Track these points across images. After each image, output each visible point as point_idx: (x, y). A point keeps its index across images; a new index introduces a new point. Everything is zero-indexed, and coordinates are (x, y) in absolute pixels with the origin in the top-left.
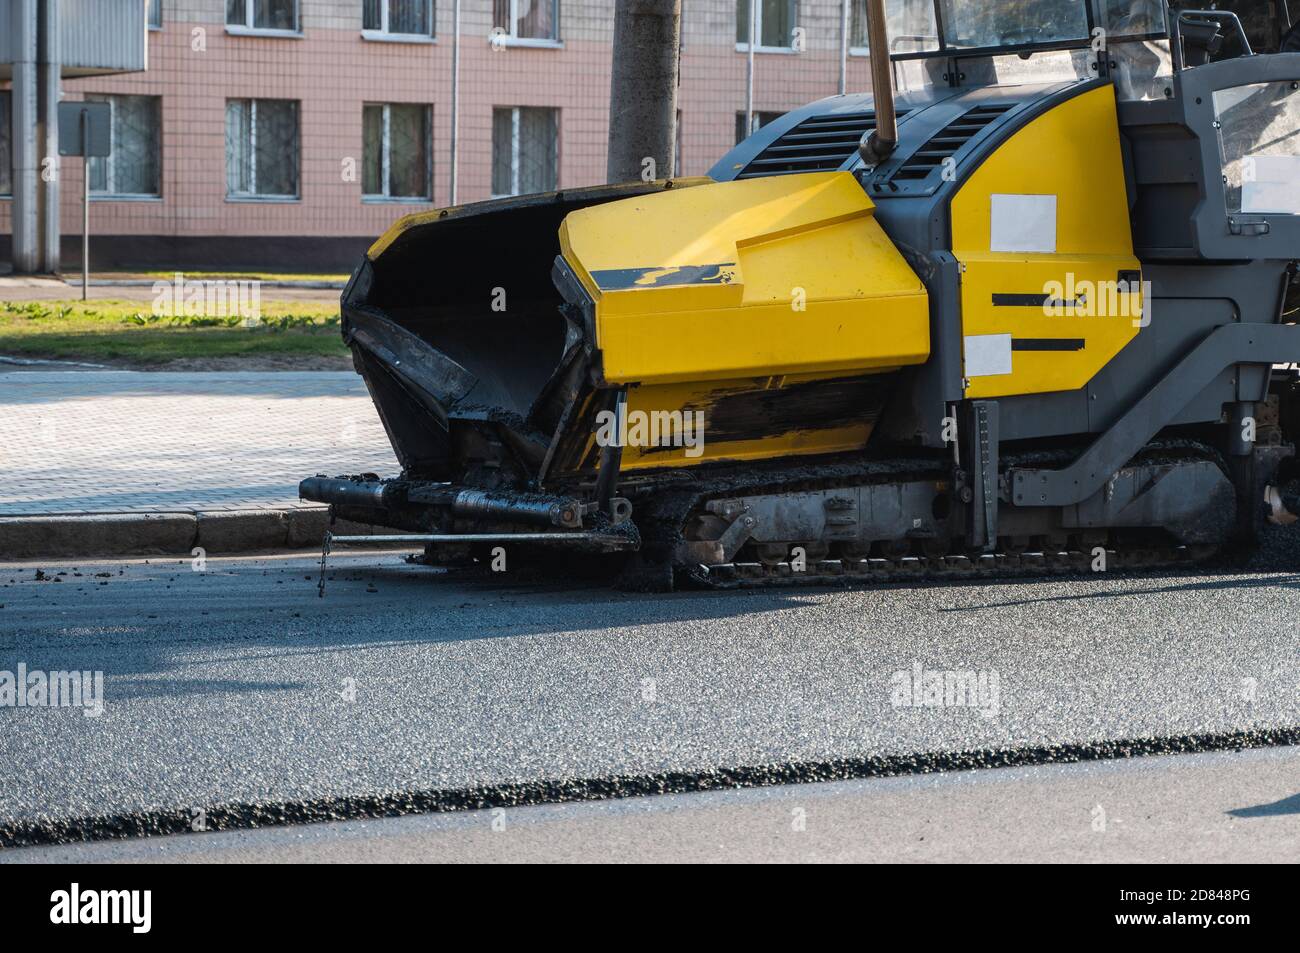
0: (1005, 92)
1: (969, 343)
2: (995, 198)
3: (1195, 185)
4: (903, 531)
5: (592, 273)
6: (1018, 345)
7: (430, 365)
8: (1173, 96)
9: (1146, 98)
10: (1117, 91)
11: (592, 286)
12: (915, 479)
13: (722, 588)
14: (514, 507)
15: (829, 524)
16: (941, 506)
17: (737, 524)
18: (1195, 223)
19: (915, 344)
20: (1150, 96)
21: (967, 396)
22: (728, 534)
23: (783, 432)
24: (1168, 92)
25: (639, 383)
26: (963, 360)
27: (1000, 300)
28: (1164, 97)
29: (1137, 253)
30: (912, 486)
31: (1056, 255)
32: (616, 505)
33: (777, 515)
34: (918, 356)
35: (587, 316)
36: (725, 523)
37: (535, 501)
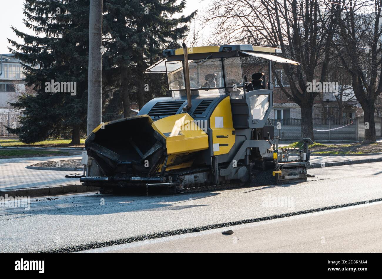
0: (201, 98)
1: (214, 145)
2: (216, 117)
3: (247, 114)
4: (204, 181)
5: (164, 134)
6: (220, 145)
7: (109, 153)
8: (244, 98)
9: (237, 98)
10: (230, 97)
11: (164, 136)
12: (205, 172)
13: (182, 193)
14: (149, 179)
15: (195, 180)
16: (208, 177)
17: (184, 181)
18: (248, 121)
19: (206, 146)
20: (238, 98)
21: (214, 155)
22: (183, 183)
23: (182, 164)
24: (243, 97)
25: (171, 155)
26: (213, 148)
27: (218, 137)
28: (242, 98)
29: (234, 127)
30: (205, 173)
31: (224, 128)
32: (170, 178)
33: (188, 179)
34: (206, 148)
35: (164, 142)
36: (182, 181)
37: (155, 178)
